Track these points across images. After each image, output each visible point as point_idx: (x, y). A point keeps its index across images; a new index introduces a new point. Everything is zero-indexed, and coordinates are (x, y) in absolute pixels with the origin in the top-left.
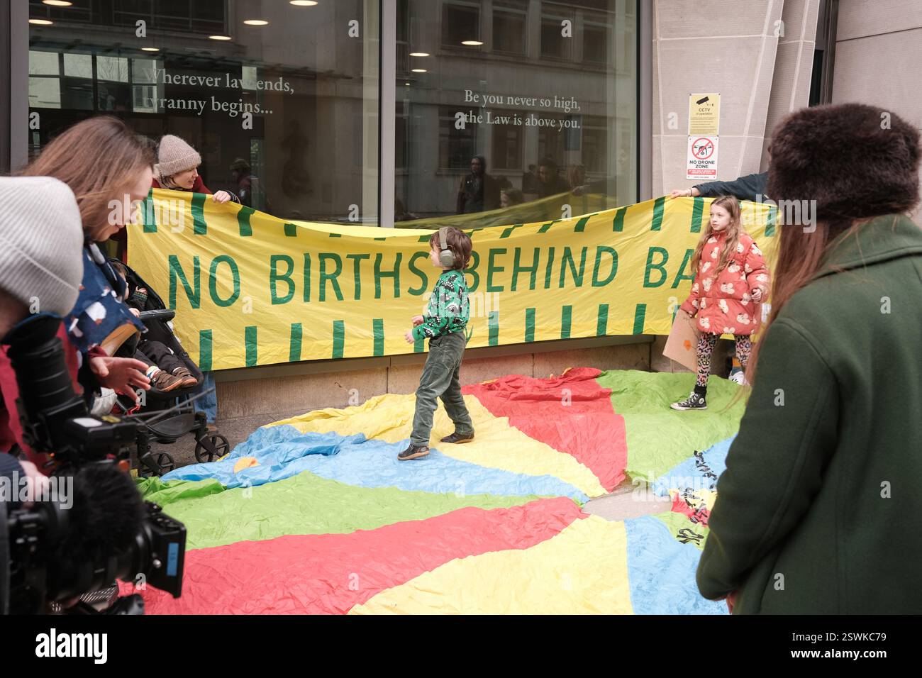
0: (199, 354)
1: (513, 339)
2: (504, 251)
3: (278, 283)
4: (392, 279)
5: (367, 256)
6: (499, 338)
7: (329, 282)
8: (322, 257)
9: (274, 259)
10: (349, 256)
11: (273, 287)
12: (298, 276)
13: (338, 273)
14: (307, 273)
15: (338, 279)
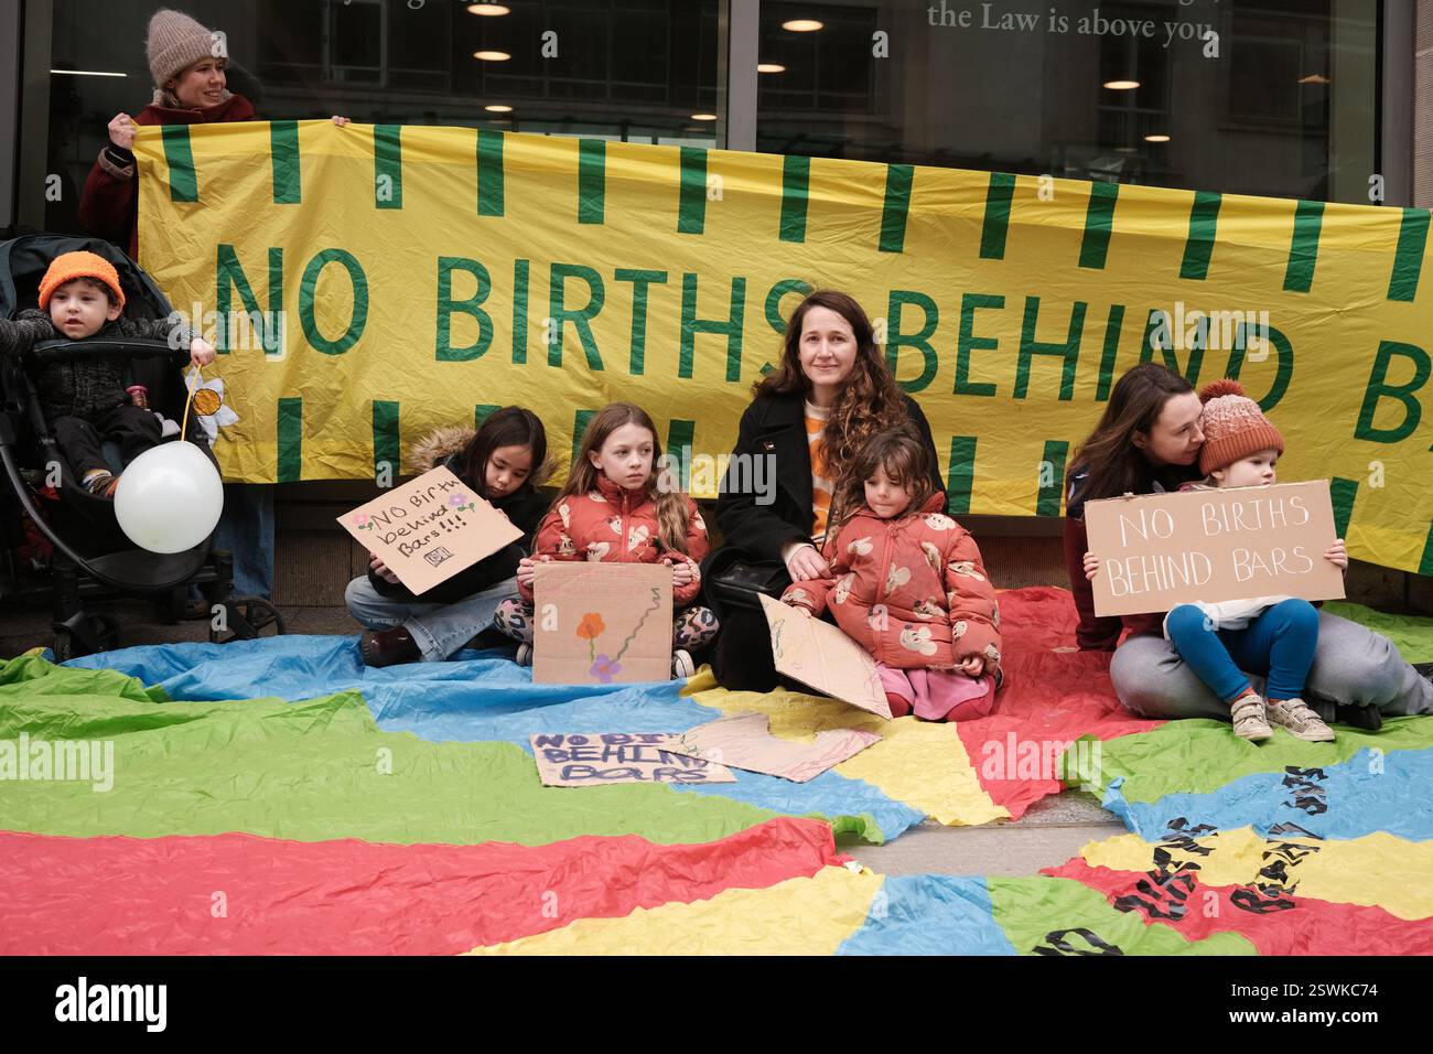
0: (275, 446)
1: (1008, 505)
2: (997, 302)
3: (456, 318)
4: (723, 340)
5: (661, 277)
6: (973, 498)
7: (570, 328)
8: (559, 270)
9: (446, 266)
10: (621, 275)
11: (443, 326)
12: (499, 307)
13: (593, 310)
14: (520, 304)
15: (594, 324)
